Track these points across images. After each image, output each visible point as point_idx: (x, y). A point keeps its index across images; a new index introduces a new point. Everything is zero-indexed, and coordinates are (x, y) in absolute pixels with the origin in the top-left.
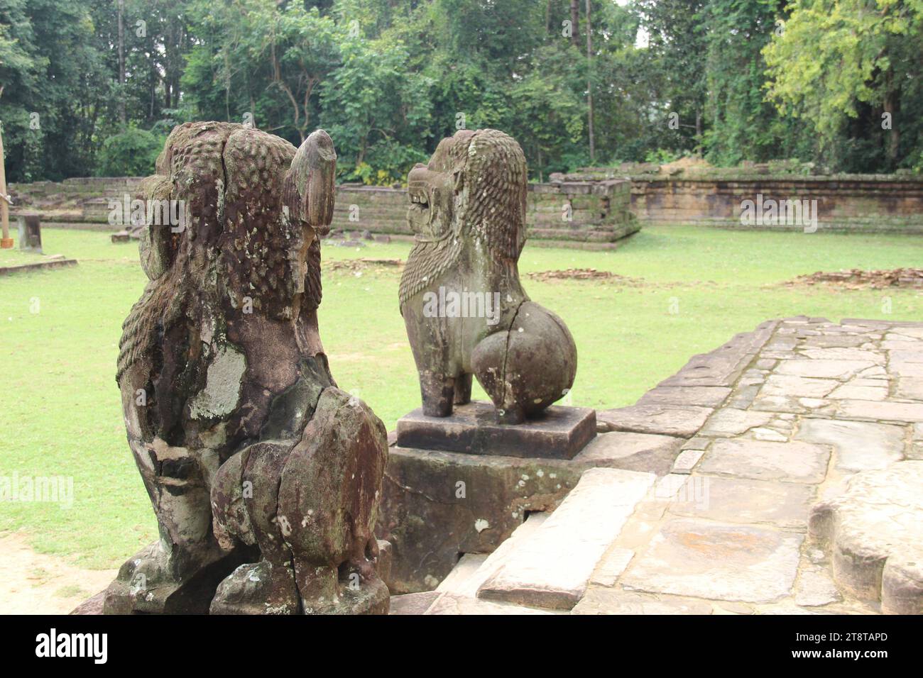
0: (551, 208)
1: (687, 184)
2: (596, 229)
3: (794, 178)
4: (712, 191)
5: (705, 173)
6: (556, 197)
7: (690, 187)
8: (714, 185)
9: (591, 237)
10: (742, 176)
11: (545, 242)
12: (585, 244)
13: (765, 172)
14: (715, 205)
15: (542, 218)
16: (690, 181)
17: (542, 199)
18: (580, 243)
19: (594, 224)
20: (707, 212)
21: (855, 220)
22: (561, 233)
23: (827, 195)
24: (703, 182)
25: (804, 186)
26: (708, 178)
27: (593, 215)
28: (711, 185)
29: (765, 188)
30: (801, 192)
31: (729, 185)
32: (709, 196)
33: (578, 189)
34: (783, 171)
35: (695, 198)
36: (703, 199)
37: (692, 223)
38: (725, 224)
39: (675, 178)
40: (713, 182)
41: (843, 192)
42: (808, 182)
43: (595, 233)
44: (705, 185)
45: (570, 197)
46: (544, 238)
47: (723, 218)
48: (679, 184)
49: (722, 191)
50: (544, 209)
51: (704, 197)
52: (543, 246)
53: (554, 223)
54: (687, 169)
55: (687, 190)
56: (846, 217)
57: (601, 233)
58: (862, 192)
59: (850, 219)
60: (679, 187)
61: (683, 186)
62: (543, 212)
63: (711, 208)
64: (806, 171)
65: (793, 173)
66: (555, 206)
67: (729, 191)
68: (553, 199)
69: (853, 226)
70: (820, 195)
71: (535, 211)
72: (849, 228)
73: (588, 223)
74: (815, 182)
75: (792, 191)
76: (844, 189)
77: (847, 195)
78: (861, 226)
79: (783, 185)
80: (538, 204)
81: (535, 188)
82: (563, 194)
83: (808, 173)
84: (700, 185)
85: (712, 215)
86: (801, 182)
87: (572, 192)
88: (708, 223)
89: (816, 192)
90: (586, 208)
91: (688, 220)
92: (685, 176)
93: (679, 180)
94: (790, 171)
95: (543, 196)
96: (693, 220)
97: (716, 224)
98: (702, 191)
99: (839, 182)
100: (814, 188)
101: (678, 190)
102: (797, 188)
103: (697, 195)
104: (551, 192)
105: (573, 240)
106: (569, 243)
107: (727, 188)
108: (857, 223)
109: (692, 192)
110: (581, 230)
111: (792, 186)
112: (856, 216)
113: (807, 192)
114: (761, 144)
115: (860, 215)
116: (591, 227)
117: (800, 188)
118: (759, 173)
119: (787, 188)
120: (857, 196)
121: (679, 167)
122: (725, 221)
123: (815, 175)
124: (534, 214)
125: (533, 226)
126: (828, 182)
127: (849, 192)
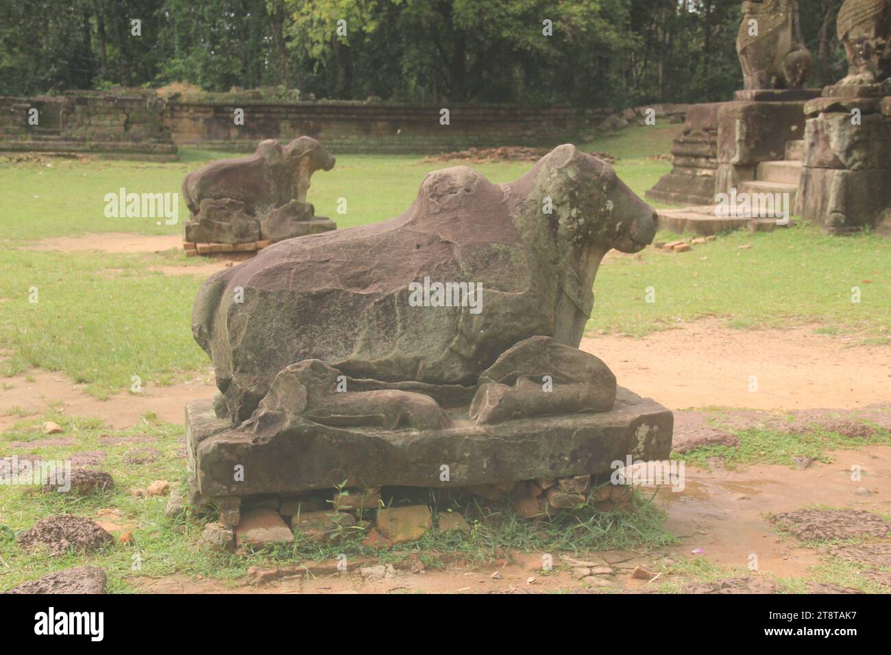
0: (107, 122)
1: (185, 108)
2: (158, 142)
3: (285, 103)
4: (209, 115)
5: (202, 98)
6: (112, 111)
7: (187, 111)
8: (212, 110)
9: (157, 149)
10: (238, 101)
11: (110, 154)
12: (150, 156)
13: (258, 96)
14: (213, 129)
15: (98, 131)
16: (189, 105)
17: (97, 113)
18: (146, 155)
19: (156, 138)
20: (206, 135)
21: (339, 141)
22: (126, 146)
23: (314, 120)
24: (201, 105)
25: (293, 110)
26: (206, 102)
27: (152, 129)
28: (209, 109)
29: (258, 112)
30: (291, 116)
31: (226, 109)
32: (206, 121)
33: (135, 103)
34: (274, 97)
35: (193, 122)
36: (200, 123)
37: (192, 146)
38: (225, 147)
39: (173, 101)
40: (210, 106)
41: (326, 116)
42: (297, 107)
43: (159, 145)
44: (202, 109)
45: (127, 111)
46: (108, 151)
47: (222, 141)
48: (178, 108)
49: (220, 115)
50: (99, 123)
51: (201, 121)
52: (107, 158)
53: (112, 136)
54: (183, 93)
55: (185, 114)
56: (331, 139)
57: (165, 146)
58: (342, 116)
59: (335, 141)
60: (177, 111)
61: (181, 110)
62: (97, 126)
63: (209, 131)
64: (295, 97)
65: (283, 98)
66: (111, 120)
67: (225, 115)
68: (108, 113)
69: (338, 147)
70: (308, 119)
71: (90, 125)
72: (335, 149)
73: (149, 136)
74: (303, 107)
75: (283, 116)
76: (328, 113)
77: (331, 119)
78: (345, 147)
79: (275, 110)
80: (92, 118)
81: (89, 102)
82: (120, 108)
83: (297, 98)
84: (198, 109)
85: (210, 138)
86: (291, 106)
87: (129, 106)
88: (209, 146)
89: (304, 116)
90: (144, 121)
91: (187, 143)
92: (184, 100)
93: (178, 104)
94: (280, 97)
95: (98, 109)
96: (192, 143)
97: (216, 146)
98: (200, 115)
99: (323, 107)
100: (304, 113)
101: (175, 114)
102: (288, 113)
103: (196, 119)
104: (106, 106)
105: (139, 152)
106: (134, 155)
107: (223, 112)
108: (341, 144)
109: (191, 116)
110: (144, 143)
111: (283, 110)
112: (340, 138)
113: (296, 116)
114: (227, 73)
115: (343, 137)
116: (154, 140)
117: (291, 113)
118: (253, 98)
119: (278, 112)
120: (339, 120)
121: (177, 91)
122: (224, 143)
123: (304, 100)
124: (89, 128)
125: (90, 139)
126: (314, 107)
127: (332, 116)
